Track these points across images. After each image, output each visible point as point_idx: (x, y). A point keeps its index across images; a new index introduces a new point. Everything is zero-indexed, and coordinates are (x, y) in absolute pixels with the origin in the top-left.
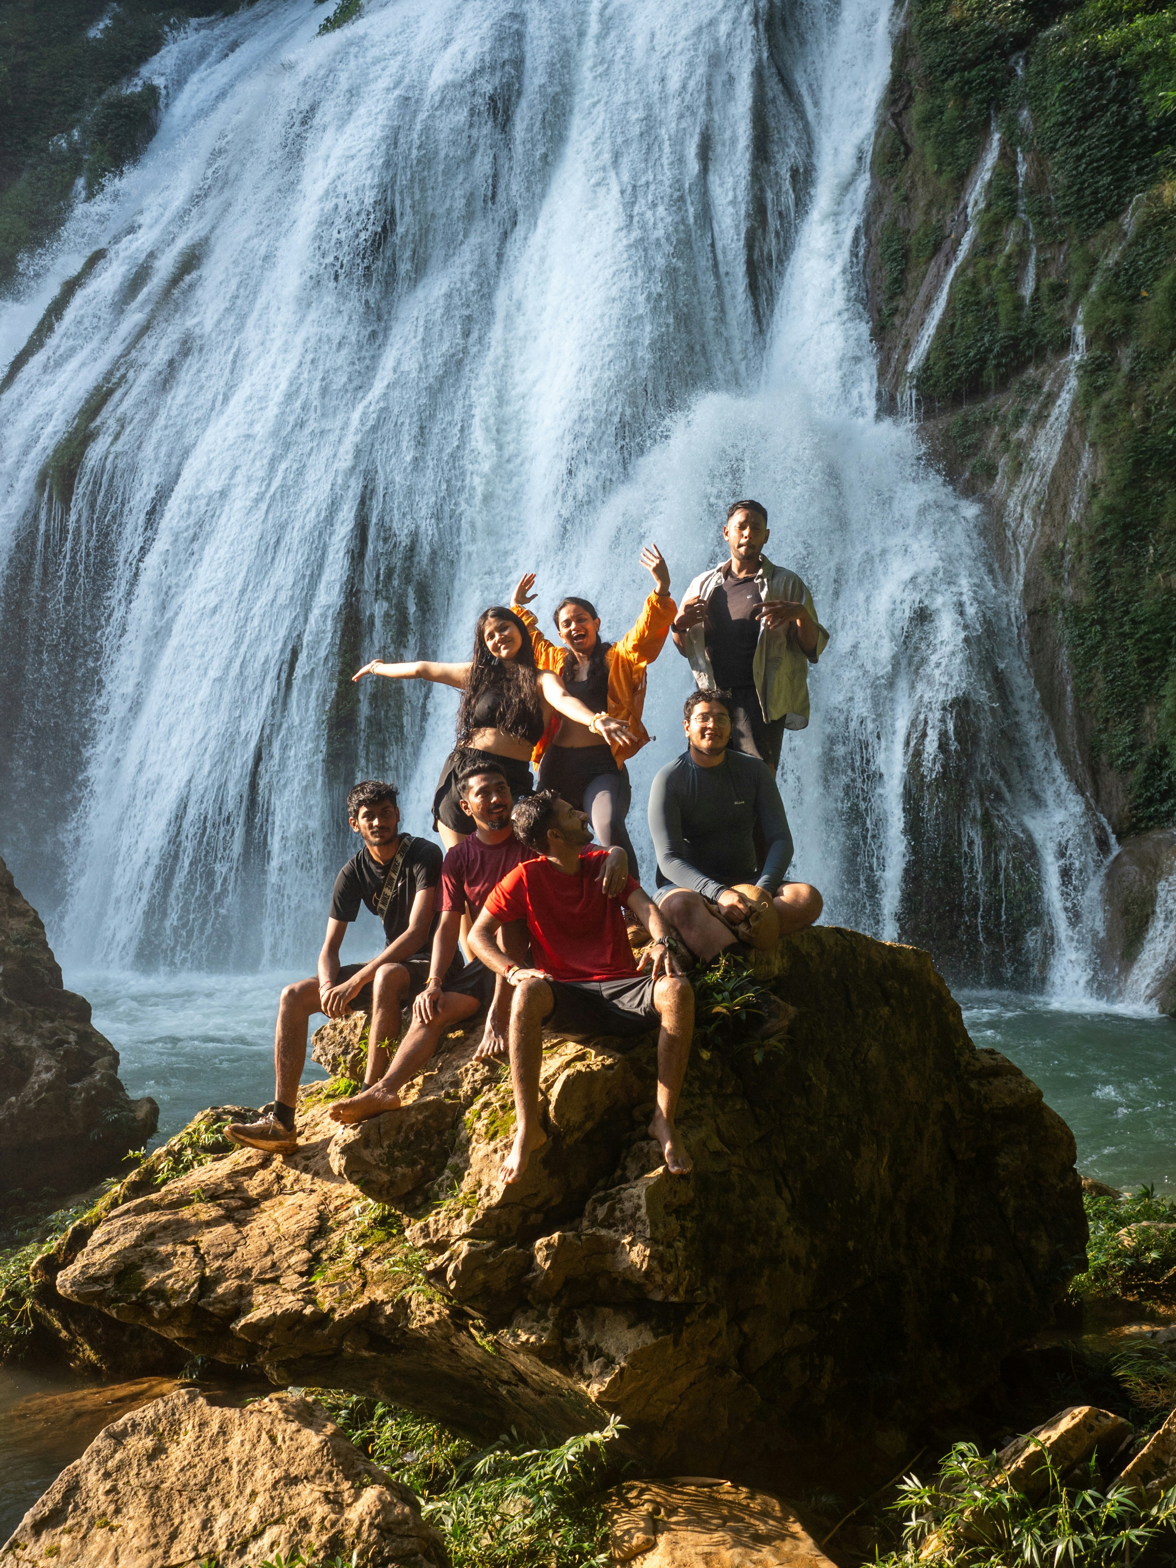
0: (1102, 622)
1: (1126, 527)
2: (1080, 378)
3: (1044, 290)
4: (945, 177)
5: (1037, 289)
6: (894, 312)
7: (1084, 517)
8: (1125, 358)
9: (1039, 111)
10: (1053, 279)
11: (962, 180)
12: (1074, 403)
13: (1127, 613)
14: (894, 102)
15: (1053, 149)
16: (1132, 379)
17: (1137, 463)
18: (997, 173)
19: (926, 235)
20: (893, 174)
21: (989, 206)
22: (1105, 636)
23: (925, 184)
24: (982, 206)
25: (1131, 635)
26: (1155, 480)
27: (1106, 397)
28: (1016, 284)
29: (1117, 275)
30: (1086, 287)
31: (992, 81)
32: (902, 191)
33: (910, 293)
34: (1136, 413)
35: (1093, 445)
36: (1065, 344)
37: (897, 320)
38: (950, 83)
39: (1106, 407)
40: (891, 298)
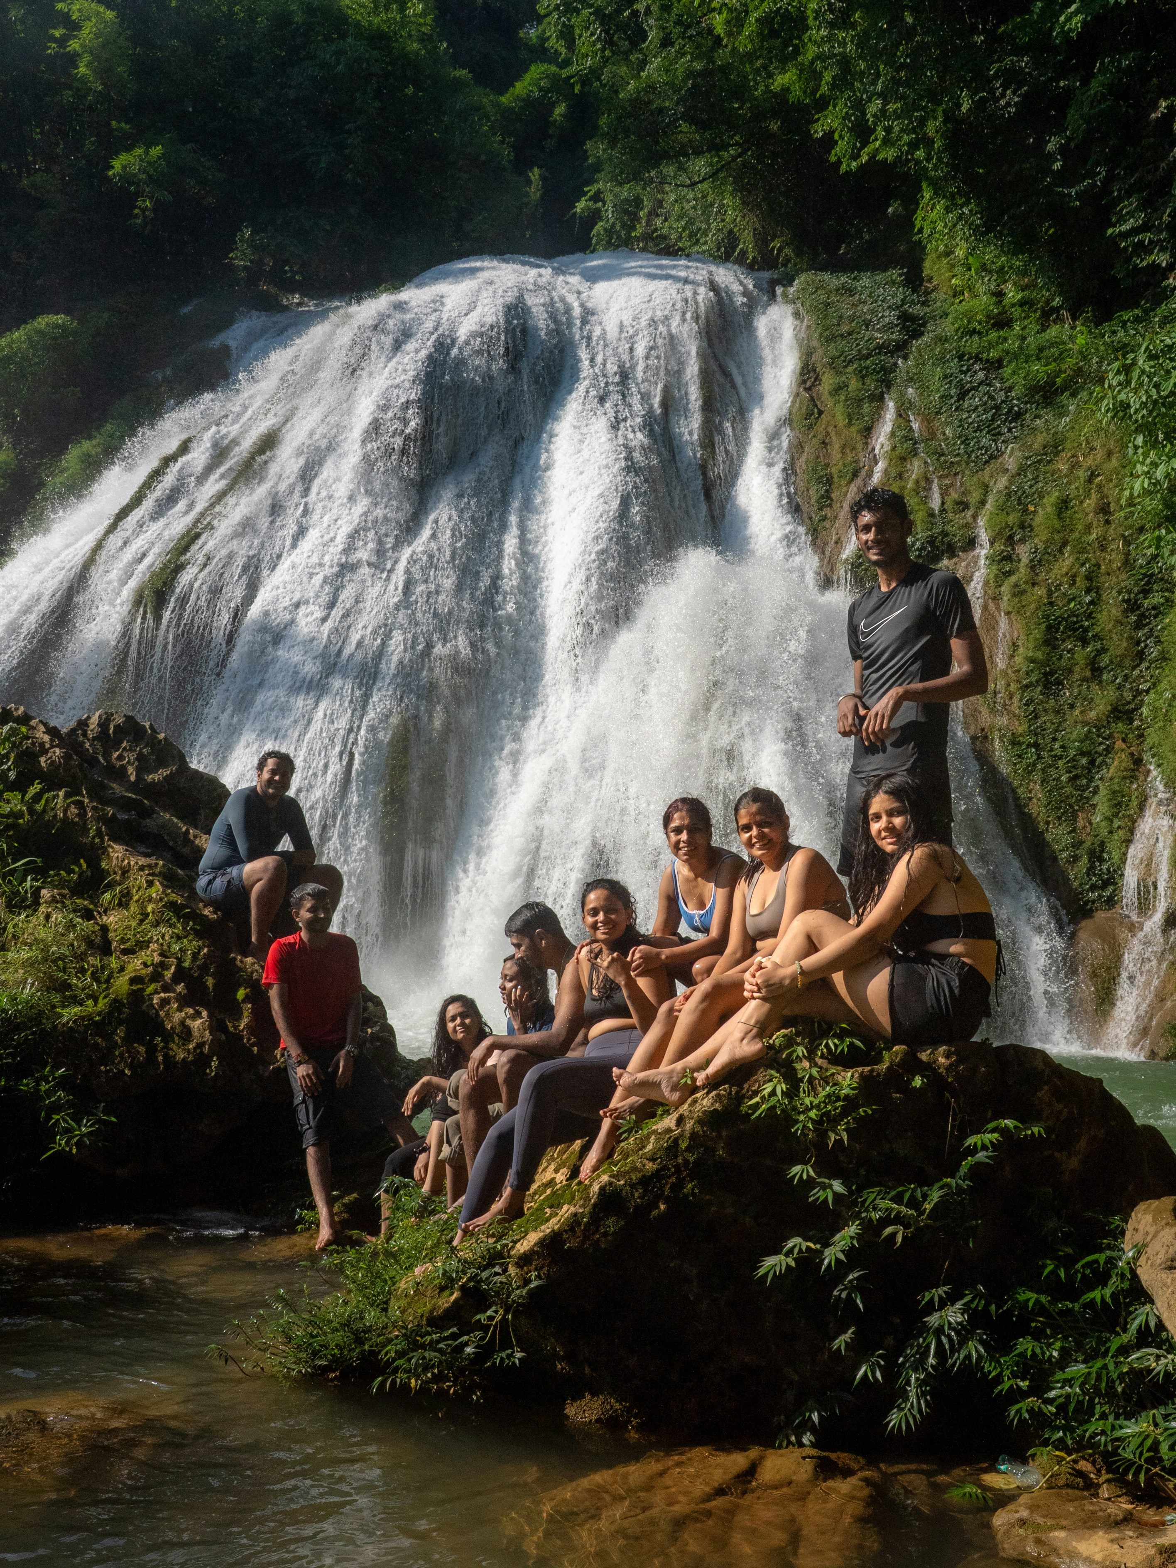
0: (1036, 745)
1: (1046, 674)
2: (989, 567)
3: (949, 505)
4: (853, 429)
5: (943, 504)
6: (824, 519)
7: (1009, 666)
8: (1024, 552)
9: (923, 389)
10: (955, 496)
11: (868, 431)
12: (986, 583)
13: (1055, 739)
14: (804, 382)
15: (938, 413)
16: (1032, 567)
17: (1049, 628)
18: (897, 427)
19: (844, 465)
20: (810, 427)
21: (894, 448)
22: (1039, 757)
23: (838, 434)
24: (887, 448)
25: (1061, 758)
26: (1064, 641)
27: (1013, 579)
28: (925, 500)
29: (1009, 495)
30: (983, 502)
31: (883, 368)
32: (820, 437)
33: (836, 506)
34: (1040, 591)
35: (1008, 613)
36: (971, 543)
37: (827, 524)
38: (850, 369)
39: (1016, 585)
40: (821, 509)
